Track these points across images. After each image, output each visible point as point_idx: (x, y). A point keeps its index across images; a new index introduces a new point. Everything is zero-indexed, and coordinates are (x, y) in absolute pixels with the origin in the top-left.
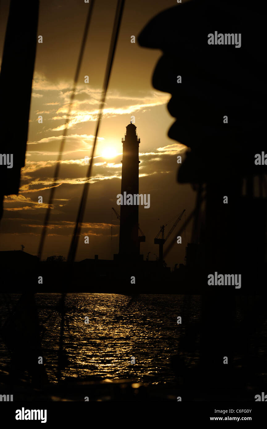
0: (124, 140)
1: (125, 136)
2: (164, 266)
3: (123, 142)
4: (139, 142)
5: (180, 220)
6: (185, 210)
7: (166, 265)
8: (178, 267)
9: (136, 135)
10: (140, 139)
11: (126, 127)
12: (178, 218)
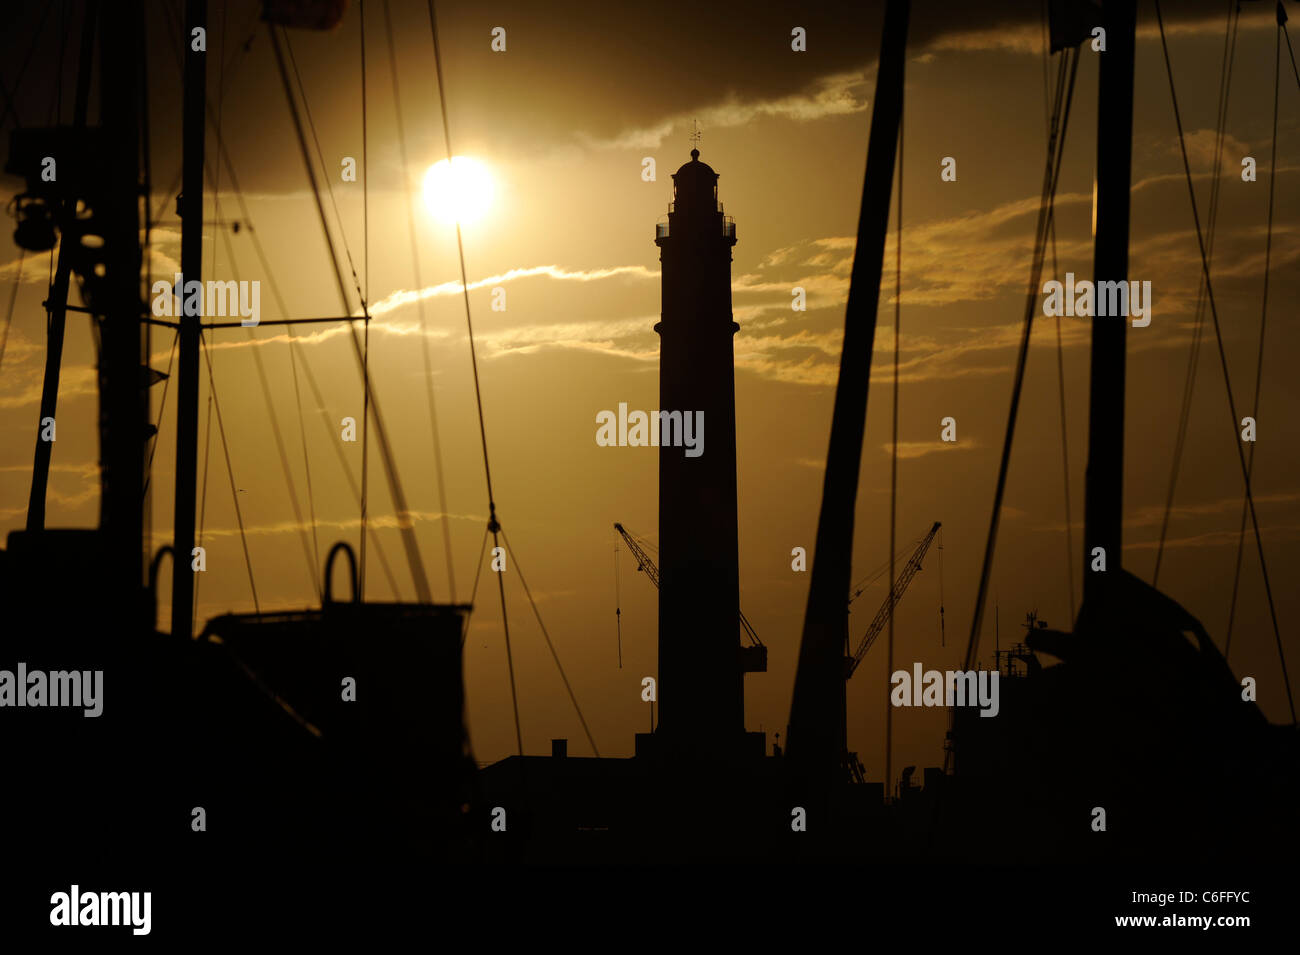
0: (666, 233)
1: (670, 215)
2: (856, 781)
3: (659, 241)
4: (733, 240)
5: (919, 568)
6: (937, 526)
7: (863, 771)
8: (918, 779)
9: (719, 210)
10: (733, 227)
11: (673, 176)
12: (911, 562)
